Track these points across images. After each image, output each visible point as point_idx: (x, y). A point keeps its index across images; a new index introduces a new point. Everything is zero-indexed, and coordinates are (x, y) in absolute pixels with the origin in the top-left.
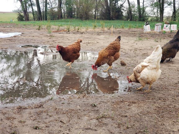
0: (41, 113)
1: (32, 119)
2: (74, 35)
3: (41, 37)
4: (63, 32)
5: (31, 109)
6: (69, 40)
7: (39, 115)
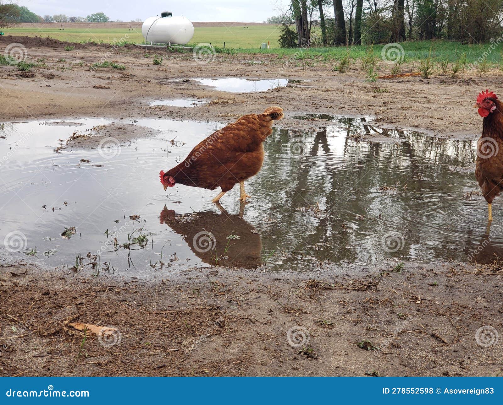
0: (375, 307)
1: (350, 318)
2: (443, 86)
3: (350, 93)
4: (410, 78)
5: (344, 291)
6: (430, 101)
7: (368, 310)
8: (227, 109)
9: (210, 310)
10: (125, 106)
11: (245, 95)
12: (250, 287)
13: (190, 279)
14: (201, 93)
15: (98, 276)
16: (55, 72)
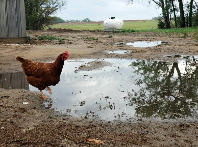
3: (189, 46)
8: (139, 54)
9: (140, 134)
10: (99, 54)
11: (145, 48)
12: (156, 126)
13: (131, 122)
14: (128, 48)
15: (95, 120)
16: (72, 42)
